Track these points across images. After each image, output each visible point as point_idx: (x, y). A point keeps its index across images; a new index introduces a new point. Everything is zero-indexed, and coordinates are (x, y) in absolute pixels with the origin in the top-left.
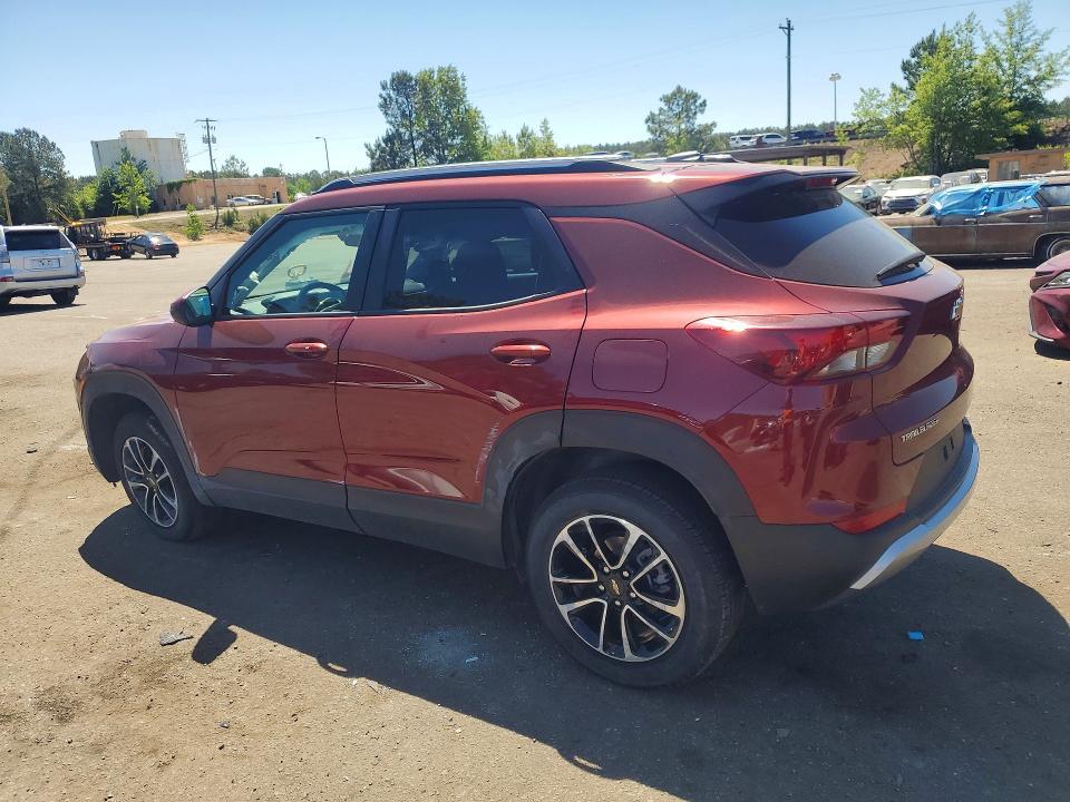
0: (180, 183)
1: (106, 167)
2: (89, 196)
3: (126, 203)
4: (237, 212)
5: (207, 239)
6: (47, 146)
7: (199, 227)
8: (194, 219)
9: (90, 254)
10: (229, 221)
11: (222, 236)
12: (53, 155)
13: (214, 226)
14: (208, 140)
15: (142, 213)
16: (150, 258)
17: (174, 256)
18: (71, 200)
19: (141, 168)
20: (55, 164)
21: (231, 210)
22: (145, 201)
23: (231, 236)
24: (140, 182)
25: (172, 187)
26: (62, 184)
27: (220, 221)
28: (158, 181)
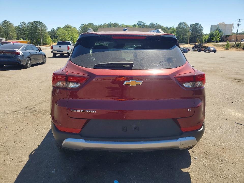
0: (229, 35)
1: (212, 31)
2: (207, 38)
3: (214, 39)
4: (241, 43)
5: (230, 50)
6: (201, 26)
7: (228, 46)
8: (228, 44)
9: (197, 50)
10: (238, 46)
11: (234, 49)
12: (201, 28)
13: (233, 46)
14: (238, 25)
15: (217, 42)
16: (209, 52)
17: (215, 53)
18: (202, 38)
19: (220, 32)
20: (201, 30)
21: (239, 43)
22: (219, 39)
23: (237, 49)
24: (219, 35)
25: (227, 36)
26: (201, 34)
27: (235, 45)
28: (223, 34)
